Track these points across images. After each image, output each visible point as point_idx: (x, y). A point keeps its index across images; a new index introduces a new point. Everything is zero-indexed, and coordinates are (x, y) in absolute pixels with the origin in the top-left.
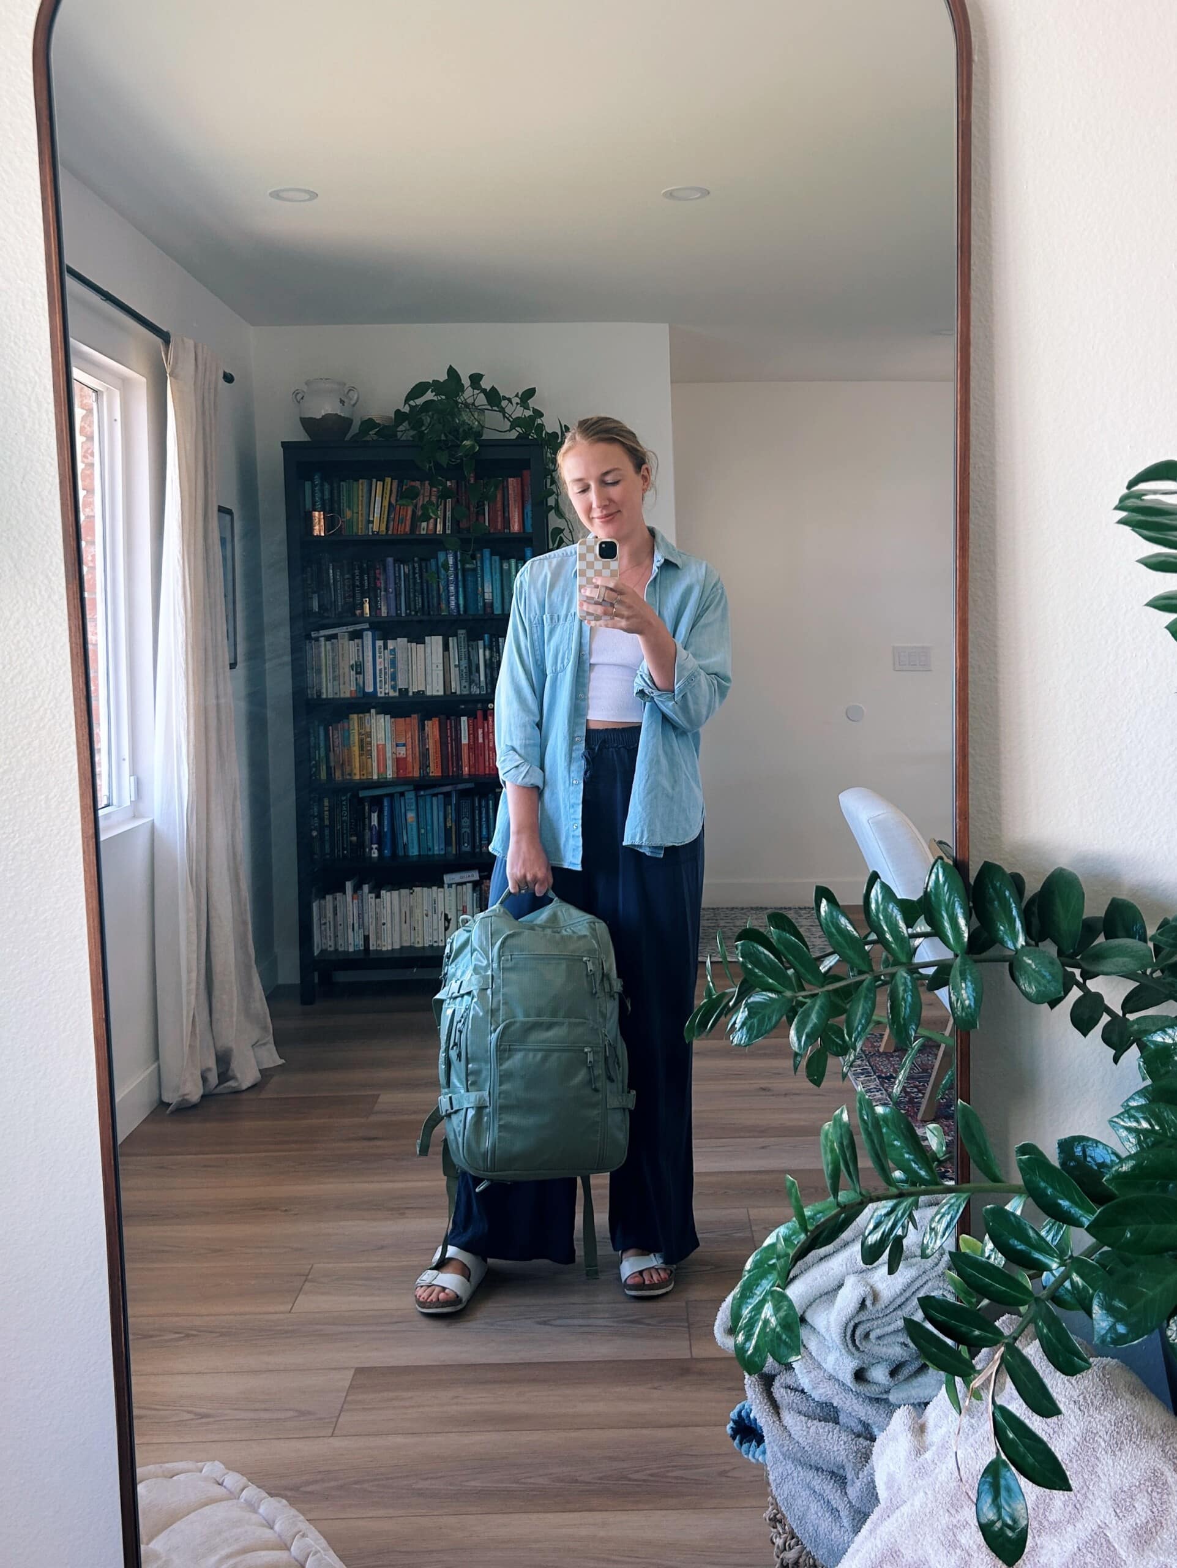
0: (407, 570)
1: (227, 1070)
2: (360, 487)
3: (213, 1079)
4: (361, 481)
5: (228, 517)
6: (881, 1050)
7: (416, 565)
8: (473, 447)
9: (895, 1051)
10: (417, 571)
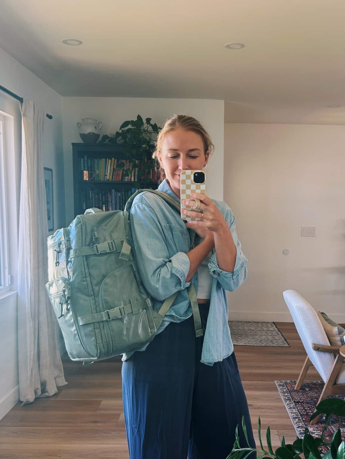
0: (120, 195)
1: (45, 388)
2: (102, 162)
3: (39, 392)
4: (102, 159)
5: (51, 172)
6: (295, 389)
7: (123, 193)
8: (146, 147)
9: (300, 390)
10: (123, 195)
